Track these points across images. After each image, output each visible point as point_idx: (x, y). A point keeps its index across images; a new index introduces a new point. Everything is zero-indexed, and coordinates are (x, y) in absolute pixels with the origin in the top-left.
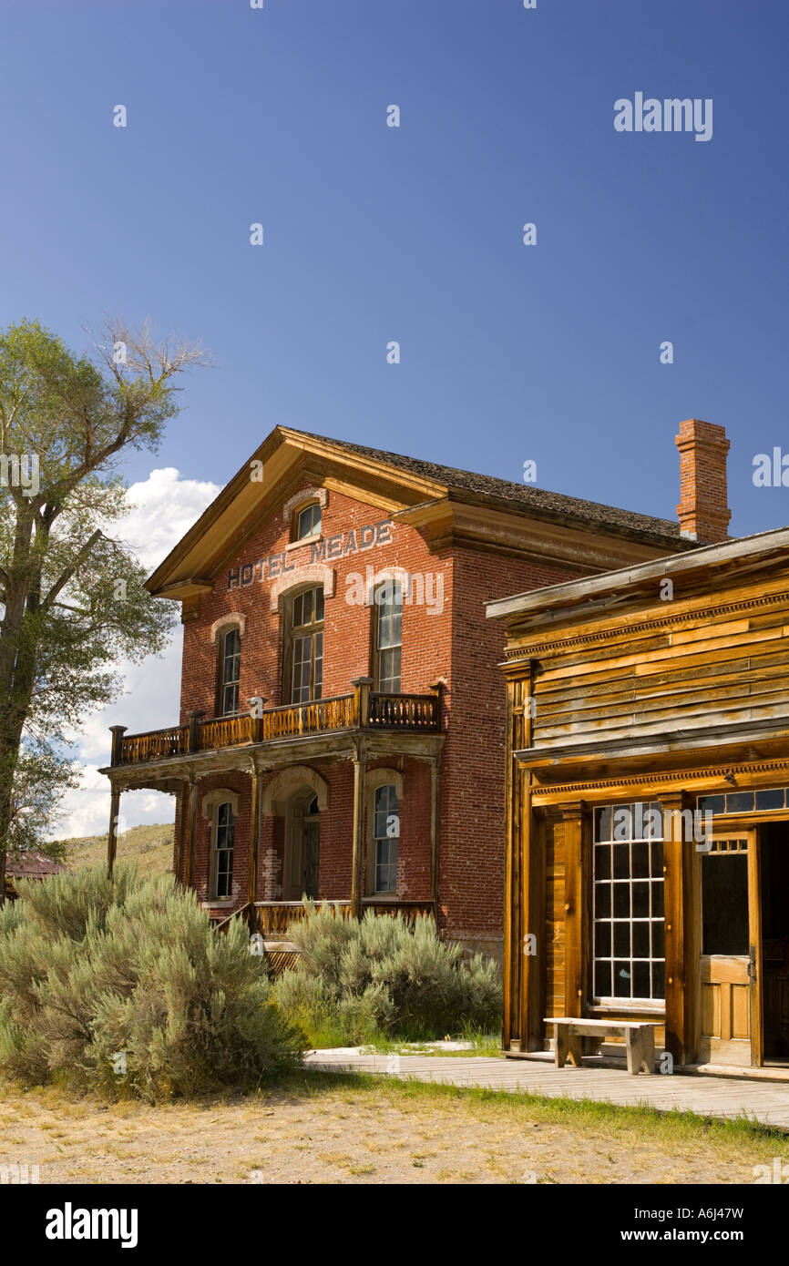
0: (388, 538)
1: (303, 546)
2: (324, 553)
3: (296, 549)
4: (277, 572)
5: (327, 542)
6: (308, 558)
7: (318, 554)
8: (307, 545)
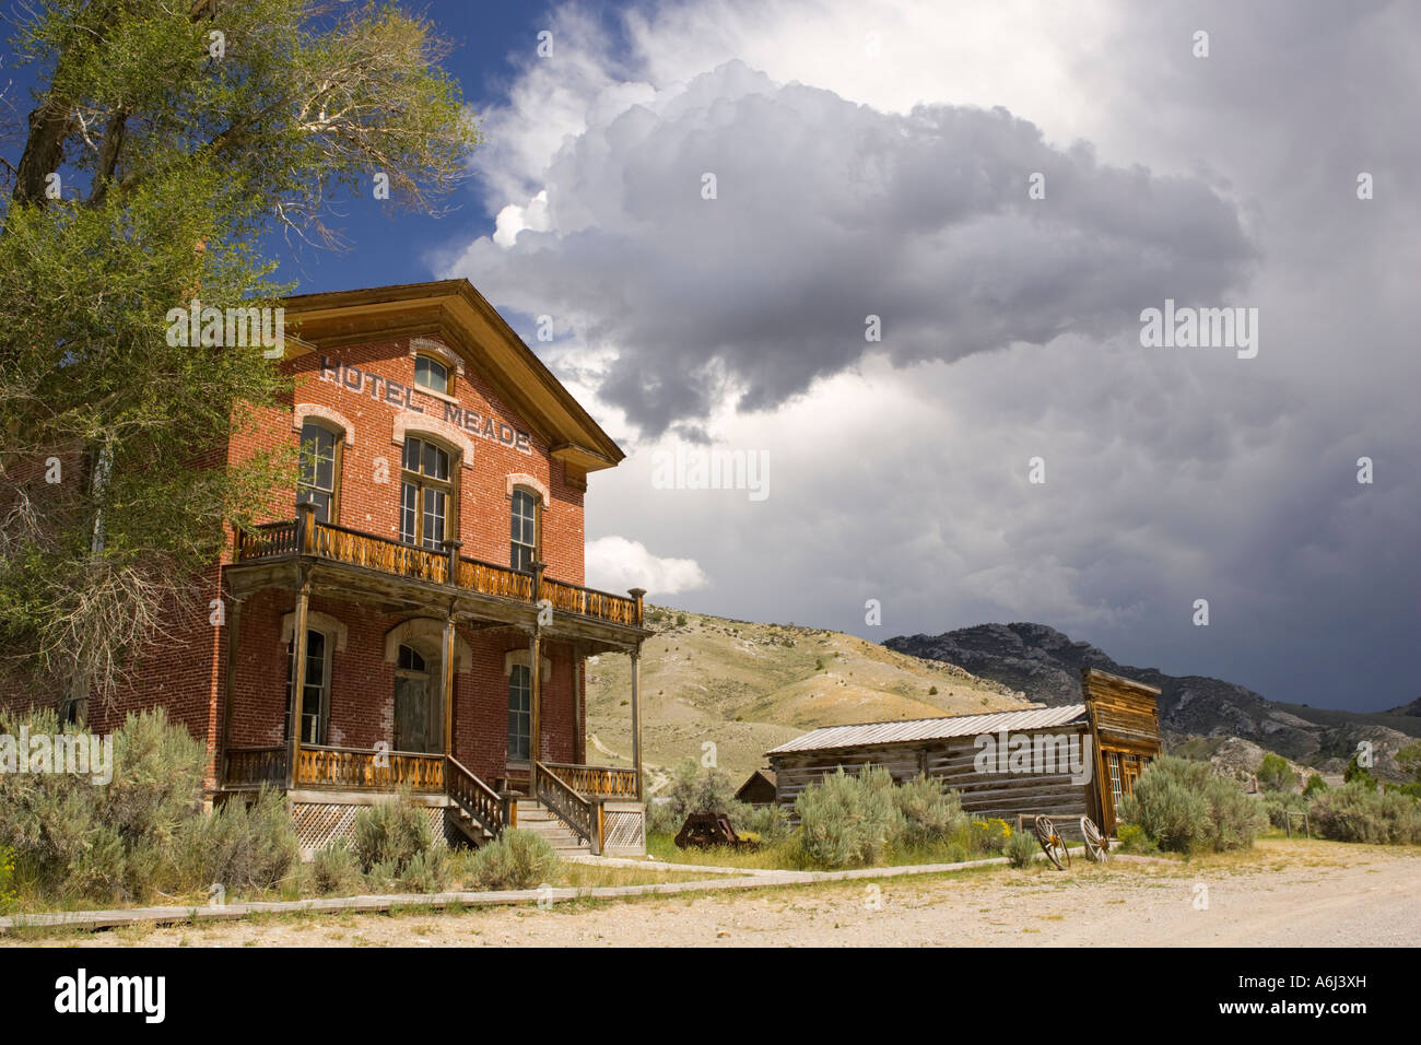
0: (527, 449)
1: (436, 398)
2: (460, 419)
3: (428, 395)
4: (400, 403)
5: (463, 412)
6: (441, 413)
7: (453, 417)
8: (440, 400)
